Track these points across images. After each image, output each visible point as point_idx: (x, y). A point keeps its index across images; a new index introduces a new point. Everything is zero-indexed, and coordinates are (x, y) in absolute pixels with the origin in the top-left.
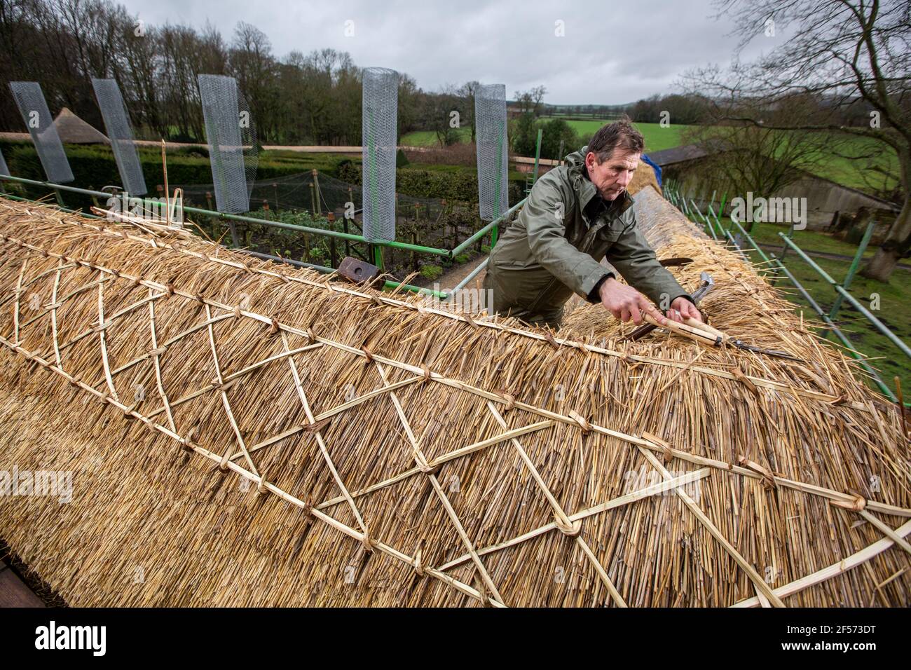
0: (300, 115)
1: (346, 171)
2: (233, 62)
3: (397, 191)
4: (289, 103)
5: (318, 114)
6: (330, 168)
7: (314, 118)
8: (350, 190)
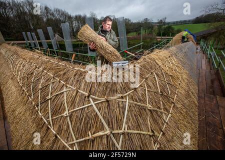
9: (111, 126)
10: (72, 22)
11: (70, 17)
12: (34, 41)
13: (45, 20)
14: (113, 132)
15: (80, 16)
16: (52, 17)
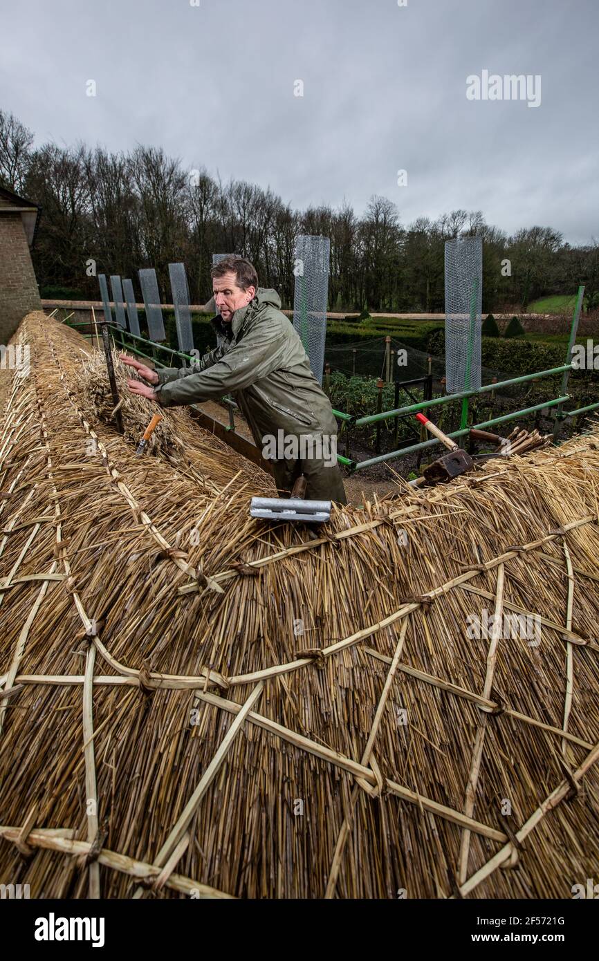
0: (416, 282)
1: (436, 339)
2: (362, 233)
3: (483, 364)
4: (405, 271)
5: (434, 280)
6: (419, 336)
7: (430, 284)
8: (430, 359)
9: (111, 819)
10: (290, 236)
11: (285, 219)
12: (125, 305)
13: (192, 226)
14: (104, 859)
15: (325, 215)
16: (219, 217)
